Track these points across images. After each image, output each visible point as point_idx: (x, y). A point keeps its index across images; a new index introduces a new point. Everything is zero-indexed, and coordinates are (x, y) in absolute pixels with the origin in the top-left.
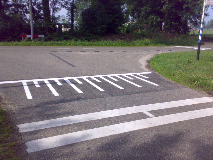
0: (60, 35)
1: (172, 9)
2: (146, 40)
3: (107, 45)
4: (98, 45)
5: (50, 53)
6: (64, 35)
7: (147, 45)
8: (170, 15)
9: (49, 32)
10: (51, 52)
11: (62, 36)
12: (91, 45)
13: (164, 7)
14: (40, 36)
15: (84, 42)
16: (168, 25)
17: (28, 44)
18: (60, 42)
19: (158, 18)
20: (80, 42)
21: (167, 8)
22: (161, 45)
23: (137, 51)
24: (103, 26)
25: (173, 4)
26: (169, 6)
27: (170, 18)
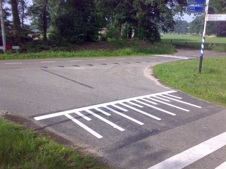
0: (35, 45)
1: (145, 17)
2: (128, 50)
3: (90, 55)
4: (81, 56)
5: (42, 70)
6: (39, 45)
7: (129, 54)
8: (143, 22)
9: (21, 42)
10: (43, 68)
11: (37, 46)
12: (73, 56)
13: (138, 15)
14: (14, 47)
15: (65, 53)
16: (142, 33)
17: (2, 57)
18: (37, 54)
19: (131, 25)
20: (60, 53)
21: (140, 16)
22: (142, 54)
23: (129, 63)
24: (81, 34)
25: (146, 12)
26: (143, 14)
27: (144, 25)
